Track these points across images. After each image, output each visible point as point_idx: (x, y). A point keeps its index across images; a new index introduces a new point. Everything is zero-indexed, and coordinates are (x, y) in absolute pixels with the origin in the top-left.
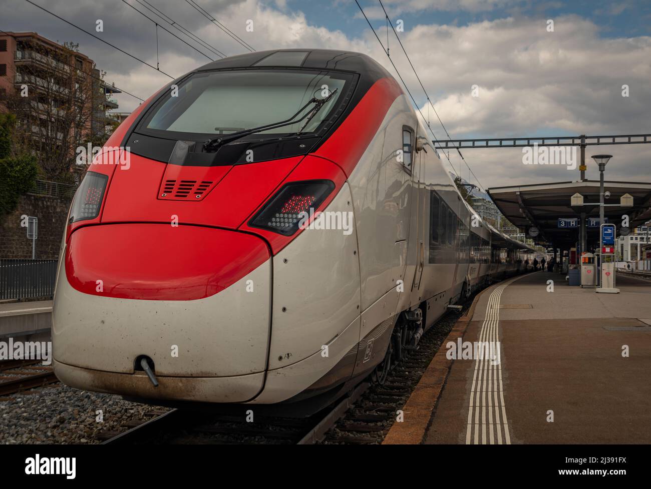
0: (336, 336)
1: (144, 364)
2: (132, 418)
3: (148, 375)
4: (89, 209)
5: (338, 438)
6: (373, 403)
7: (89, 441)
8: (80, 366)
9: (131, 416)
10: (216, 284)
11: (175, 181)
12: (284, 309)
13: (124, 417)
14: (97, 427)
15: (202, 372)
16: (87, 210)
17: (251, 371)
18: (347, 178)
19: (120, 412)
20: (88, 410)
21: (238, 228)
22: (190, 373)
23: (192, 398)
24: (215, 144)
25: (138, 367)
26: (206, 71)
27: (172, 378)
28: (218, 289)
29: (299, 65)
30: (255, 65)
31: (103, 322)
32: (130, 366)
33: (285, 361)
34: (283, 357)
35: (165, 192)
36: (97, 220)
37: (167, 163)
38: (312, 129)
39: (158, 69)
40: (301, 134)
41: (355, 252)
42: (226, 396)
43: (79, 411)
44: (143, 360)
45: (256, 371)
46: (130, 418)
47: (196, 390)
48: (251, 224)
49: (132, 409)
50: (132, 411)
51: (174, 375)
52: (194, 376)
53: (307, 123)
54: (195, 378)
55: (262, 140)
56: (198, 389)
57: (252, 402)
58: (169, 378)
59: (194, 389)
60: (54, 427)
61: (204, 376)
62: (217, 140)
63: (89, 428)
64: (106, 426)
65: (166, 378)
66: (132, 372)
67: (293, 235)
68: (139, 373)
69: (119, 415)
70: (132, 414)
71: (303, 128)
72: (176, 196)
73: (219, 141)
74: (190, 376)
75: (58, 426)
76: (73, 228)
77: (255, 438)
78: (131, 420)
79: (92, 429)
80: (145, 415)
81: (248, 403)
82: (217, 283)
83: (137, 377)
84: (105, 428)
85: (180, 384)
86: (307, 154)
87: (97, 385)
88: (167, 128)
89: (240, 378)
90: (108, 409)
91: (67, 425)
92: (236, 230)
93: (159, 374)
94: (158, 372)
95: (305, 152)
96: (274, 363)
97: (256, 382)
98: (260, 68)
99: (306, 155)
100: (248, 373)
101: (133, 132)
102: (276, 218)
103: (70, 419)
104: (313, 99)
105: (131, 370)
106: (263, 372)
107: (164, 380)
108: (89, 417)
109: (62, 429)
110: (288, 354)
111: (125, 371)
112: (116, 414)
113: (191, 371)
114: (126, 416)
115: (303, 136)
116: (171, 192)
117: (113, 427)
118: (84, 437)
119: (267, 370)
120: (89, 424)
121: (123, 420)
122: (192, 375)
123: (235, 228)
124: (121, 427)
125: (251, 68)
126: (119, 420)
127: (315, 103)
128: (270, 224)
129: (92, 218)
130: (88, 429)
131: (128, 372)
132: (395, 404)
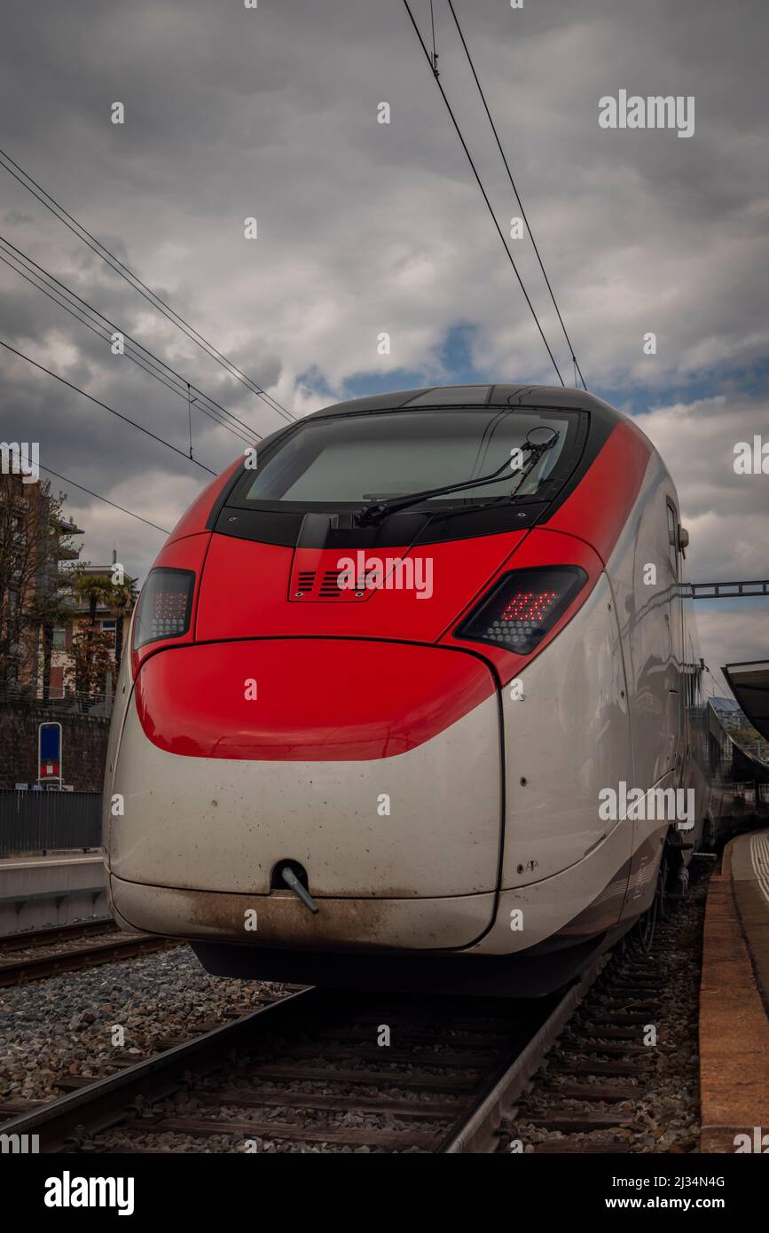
0: (602, 839)
1: (288, 875)
2: (205, 1019)
3: (298, 895)
4: (164, 625)
5: (581, 1047)
6: (615, 998)
7: (144, 1052)
8: (172, 885)
9: (202, 1016)
10: (405, 738)
11: (314, 573)
12: (524, 781)
13: (190, 1017)
14: (150, 1032)
15: (391, 888)
16: (161, 628)
17: (475, 889)
18: (604, 566)
19: (182, 1009)
20: (125, 1007)
21: (438, 641)
22: (370, 890)
23: (373, 939)
24: (374, 515)
25: (278, 882)
26: (326, 417)
27: (338, 900)
28: (409, 745)
29: (483, 403)
30: (408, 405)
31: (215, 803)
32: (262, 880)
33: (528, 876)
34: (525, 866)
35: (300, 590)
36: (187, 638)
37: (295, 548)
38: (532, 490)
39: (191, 458)
40: (514, 498)
41: (623, 694)
42: (432, 935)
43: (113, 1007)
44: (286, 869)
45: (482, 890)
46: (201, 1020)
47: (381, 923)
48: (458, 634)
49: (201, 1005)
50: (201, 1009)
51: (342, 896)
52: (377, 895)
53: (522, 481)
54: (379, 901)
55: (451, 508)
56: (385, 921)
57: (472, 950)
58: (333, 900)
59: (378, 920)
60: (79, 1030)
61: (395, 895)
62: (378, 507)
63: (138, 1032)
64: (165, 1030)
65: (329, 900)
66: (267, 891)
67: (530, 653)
68: (278, 893)
69: (181, 1014)
70: (203, 1012)
71: (518, 488)
72: (321, 595)
73: (382, 508)
74: (372, 896)
75: (86, 1028)
76: (140, 659)
77: (433, 1048)
78: (203, 1022)
79: (142, 1034)
80: (224, 1015)
81: (466, 951)
82: (406, 735)
83: (276, 901)
84: (164, 1034)
85: (354, 912)
86: (533, 527)
87: (201, 918)
88: (281, 497)
89: (456, 900)
90: (160, 1005)
91: (101, 1027)
92: (434, 646)
93: (316, 894)
94: (313, 890)
95: (529, 525)
96: (511, 877)
97: (480, 908)
98: (417, 409)
99: (531, 528)
100: (470, 892)
101: (224, 506)
102: (495, 628)
103: (101, 1018)
104: (526, 444)
105: (265, 888)
106: (492, 892)
107: (326, 904)
108: (131, 1016)
109: (94, 1032)
110: (532, 862)
111: (254, 890)
112: (175, 1013)
113: (372, 886)
114: (194, 1015)
115: (517, 501)
116: (310, 590)
117: (176, 1033)
118: (133, 1046)
119: (498, 889)
120: (137, 1026)
121: (190, 1021)
122: (374, 894)
123: (432, 642)
124: (189, 1032)
125: (402, 409)
126: (183, 1021)
127: (530, 451)
128: (485, 637)
129: (179, 635)
130: (136, 1034)
131: (260, 892)
132: (656, 999)
